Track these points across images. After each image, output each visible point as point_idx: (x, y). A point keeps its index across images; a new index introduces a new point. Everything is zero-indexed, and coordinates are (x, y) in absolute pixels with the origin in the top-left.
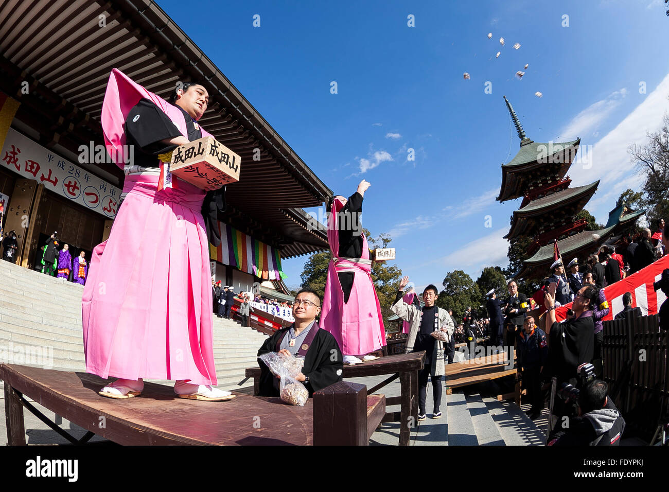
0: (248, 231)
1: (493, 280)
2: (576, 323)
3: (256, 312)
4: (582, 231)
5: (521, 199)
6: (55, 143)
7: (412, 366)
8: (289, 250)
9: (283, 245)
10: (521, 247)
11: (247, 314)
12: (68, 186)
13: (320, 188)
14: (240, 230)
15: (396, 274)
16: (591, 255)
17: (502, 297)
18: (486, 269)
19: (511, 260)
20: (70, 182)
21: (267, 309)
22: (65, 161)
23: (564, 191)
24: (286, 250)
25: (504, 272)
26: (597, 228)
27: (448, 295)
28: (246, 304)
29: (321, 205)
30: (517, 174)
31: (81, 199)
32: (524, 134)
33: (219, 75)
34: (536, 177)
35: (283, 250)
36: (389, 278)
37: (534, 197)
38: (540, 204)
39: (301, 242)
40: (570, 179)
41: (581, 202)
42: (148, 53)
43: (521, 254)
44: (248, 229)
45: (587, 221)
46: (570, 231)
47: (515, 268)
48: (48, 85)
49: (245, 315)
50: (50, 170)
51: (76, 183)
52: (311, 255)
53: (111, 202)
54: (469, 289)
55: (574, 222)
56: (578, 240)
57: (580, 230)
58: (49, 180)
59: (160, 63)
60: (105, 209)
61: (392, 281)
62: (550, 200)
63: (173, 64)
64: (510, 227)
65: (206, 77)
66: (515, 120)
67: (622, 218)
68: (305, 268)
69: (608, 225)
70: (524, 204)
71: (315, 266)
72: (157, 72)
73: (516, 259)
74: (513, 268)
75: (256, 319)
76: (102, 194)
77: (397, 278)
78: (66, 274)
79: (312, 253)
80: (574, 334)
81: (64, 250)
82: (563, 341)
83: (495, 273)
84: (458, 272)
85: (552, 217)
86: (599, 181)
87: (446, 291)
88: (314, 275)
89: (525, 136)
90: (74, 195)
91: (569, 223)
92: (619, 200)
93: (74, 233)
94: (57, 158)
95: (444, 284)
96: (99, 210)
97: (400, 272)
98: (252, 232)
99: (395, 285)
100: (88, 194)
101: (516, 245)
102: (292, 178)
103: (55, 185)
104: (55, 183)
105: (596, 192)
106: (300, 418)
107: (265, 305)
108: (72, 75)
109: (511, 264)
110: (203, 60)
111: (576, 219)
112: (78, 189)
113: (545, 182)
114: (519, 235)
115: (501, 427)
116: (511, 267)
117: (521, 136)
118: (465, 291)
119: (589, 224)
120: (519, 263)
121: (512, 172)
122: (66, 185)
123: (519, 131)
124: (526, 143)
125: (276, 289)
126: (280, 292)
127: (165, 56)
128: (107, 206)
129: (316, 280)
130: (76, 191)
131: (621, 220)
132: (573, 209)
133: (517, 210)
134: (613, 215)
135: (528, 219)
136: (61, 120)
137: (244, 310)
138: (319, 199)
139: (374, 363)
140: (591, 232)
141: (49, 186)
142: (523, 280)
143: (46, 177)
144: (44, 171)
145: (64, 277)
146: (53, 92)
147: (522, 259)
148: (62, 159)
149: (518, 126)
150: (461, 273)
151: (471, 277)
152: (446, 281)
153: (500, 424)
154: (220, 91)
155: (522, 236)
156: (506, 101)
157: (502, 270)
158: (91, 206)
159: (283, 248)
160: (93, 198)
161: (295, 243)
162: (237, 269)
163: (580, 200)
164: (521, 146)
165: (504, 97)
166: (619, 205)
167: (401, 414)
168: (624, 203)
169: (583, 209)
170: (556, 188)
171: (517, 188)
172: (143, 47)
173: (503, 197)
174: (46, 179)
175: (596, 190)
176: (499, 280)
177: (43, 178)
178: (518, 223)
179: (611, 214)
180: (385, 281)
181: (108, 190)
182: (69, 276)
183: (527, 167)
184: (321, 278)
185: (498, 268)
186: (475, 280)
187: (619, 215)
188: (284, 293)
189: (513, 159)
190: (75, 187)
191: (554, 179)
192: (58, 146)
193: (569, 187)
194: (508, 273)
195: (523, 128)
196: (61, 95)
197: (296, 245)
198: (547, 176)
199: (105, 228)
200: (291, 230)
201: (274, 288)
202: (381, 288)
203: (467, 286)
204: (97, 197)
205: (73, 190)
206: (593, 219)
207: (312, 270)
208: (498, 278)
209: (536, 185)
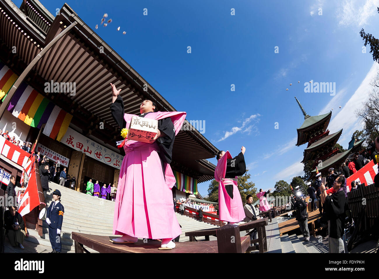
0: (181, 171)
1: (298, 182)
2: (337, 194)
3: (187, 208)
4: (337, 153)
5: (307, 143)
6: (90, 134)
7: (262, 224)
8: (201, 179)
9: (198, 177)
10: (309, 165)
11: (184, 210)
12: (97, 154)
13: (213, 149)
14: (178, 171)
15: (252, 185)
16: (342, 164)
17: (303, 190)
18: (294, 178)
19: (305, 172)
20: (97, 152)
21: (193, 207)
22: (95, 142)
23: (327, 137)
24: (200, 179)
25: (303, 178)
26: (343, 151)
27: (278, 192)
28: (182, 205)
29: (215, 157)
30: (304, 132)
31: (103, 160)
32: (306, 113)
33: (163, 100)
34: (313, 132)
35: (198, 179)
36: (249, 188)
37: (313, 141)
38: (316, 144)
39: (207, 175)
40: (329, 130)
41: (335, 140)
42: (131, 91)
43: (310, 169)
44: (181, 170)
45: (339, 148)
46: (331, 155)
47: (308, 176)
48: (85, 107)
49: (182, 210)
50: (88, 147)
51: (100, 153)
52: (212, 180)
53: (117, 161)
54: (287, 188)
55: (333, 150)
56: (335, 158)
57: (336, 153)
58: (87, 151)
59: (136, 96)
60: (114, 164)
61: (250, 189)
62: (321, 142)
63: (142, 96)
64: (303, 157)
65: (158, 102)
66: (301, 108)
67: (355, 144)
68: (209, 187)
69: (349, 149)
70: (309, 146)
71: (214, 185)
72: (135, 100)
73: (308, 171)
74: (307, 176)
75: (188, 211)
76: (112, 157)
77: (253, 187)
78: (98, 194)
79: (212, 179)
80: (337, 199)
81: (96, 184)
82: (332, 203)
83: (298, 179)
84: (281, 181)
85: (322, 149)
86: (342, 129)
87: (276, 190)
88: (214, 189)
89: (306, 114)
90: (100, 158)
91: (331, 151)
92: (353, 136)
93: (100, 176)
94: (91, 141)
95: (275, 187)
96: (111, 165)
97: (254, 184)
98: (183, 172)
99: (252, 190)
100: (106, 158)
101: (307, 165)
102: (200, 146)
103: (90, 154)
104: (90, 153)
105: (341, 134)
106: (212, 247)
107: (192, 205)
108: (96, 103)
109: (305, 174)
110: (156, 93)
111: (334, 148)
112: (101, 155)
113: (317, 134)
114: (308, 160)
115: (307, 247)
116: (306, 175)
117: (305, 114)
118: (285, 189)
119: (340, 150)
120: (309, 173)
121: (302, 132)
122: (96, 154)
123: (303, 112)
124: (307, 117)
125: (197, 198)
126: (198, 198)
127: (138, 93)
128: (115, 163)
129: (215, 192)
130: (100, 156)
131: (354, 145)
132: (332, 144)
133: (306, 149)
134: (351, 143)
135: (311, 152)
136: (92, 124)
137: (182, 208)
138: (213, 154)
139: (244, 225)
140: (341, 153)
141: (88, 154)
142: (312, 180)
143: (86, 150)
144: (85, 147)
145: (97, 196)
146: (87, 111)
147: (310, 171)
148: (93, 142)
149: (302, 110)
150: (283, 181)
151: (287, 183)
152: (276, 186)
153: (306, 246)
154: (164, 108)
155: (309, 161)
156: (296, 99)
157: (302, 177)
158: (108, 163)
159: (198, 178)
160: (109, 160)
161: (204, 176)
162: (177, 189)
163: (335, 139)
164: (305, 119)
165: (295, 97)
166: (353, 138)
167: (259, 246)
168: (355, 137)
169: (337, 143)
170: (323, 136)
171: (305, 138)
172: (128, 89)
173: (299, 143)
174: (86, 151)
175: (341, 133)
176: (301, 182)
177: (85, 151)
178: (307, 155)
179: (349, 143)
180: (247, 189)
181: (115, 156)
182: (99, 195)
183: (308, 128)
184: (217, 191)
185: (300, 177)
186: (289, 184)
187: (354, 143)
188: (200, 199)
189: (302, 125)
190: (100, 155)
191: (321, 132)
192: (91, 136)
193: (329, 134)
194: (304, 178)
195: (305, 110)
196: (91, 112)
197: (205, 176)
198: (318, 131)
199: (115, 173)
200: (202, 170)
201: (195, 197)
202: (246, 192)
203: (286, 187)
204: (110, 158)
205: (99, 156)
206: (342, 147)
207: (213, 187)
208: (300, 181)
209: (313, 136)
